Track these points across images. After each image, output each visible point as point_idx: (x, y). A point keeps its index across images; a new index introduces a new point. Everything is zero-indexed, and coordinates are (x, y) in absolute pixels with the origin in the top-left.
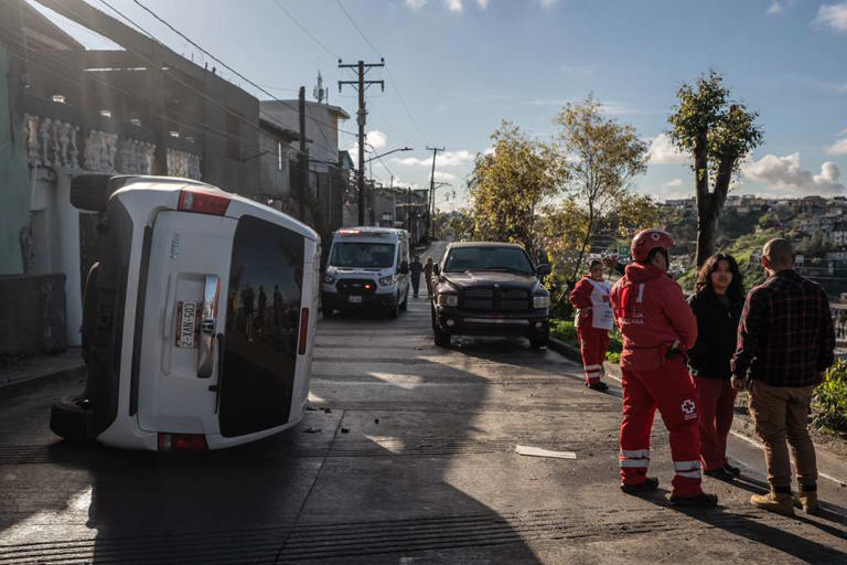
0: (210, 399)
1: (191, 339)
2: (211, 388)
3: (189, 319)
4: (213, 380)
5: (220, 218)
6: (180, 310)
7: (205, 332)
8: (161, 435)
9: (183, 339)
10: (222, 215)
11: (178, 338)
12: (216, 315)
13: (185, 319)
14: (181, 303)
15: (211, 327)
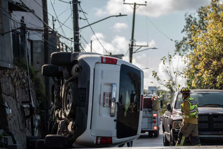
0: (114, 124)
1: (108, 104)
2: (115, 120)
3: (107, 98)
4: (115, 118)
5: (115, 65)
6: (104, 95)
7: (113, 101)
8: (97, 137)
9: (106, 104)
10: (116, 64)
11: (104, 104)
12: (116, 96)
13: (106, 98)
14: (105, 92)
15: (115, 100)
